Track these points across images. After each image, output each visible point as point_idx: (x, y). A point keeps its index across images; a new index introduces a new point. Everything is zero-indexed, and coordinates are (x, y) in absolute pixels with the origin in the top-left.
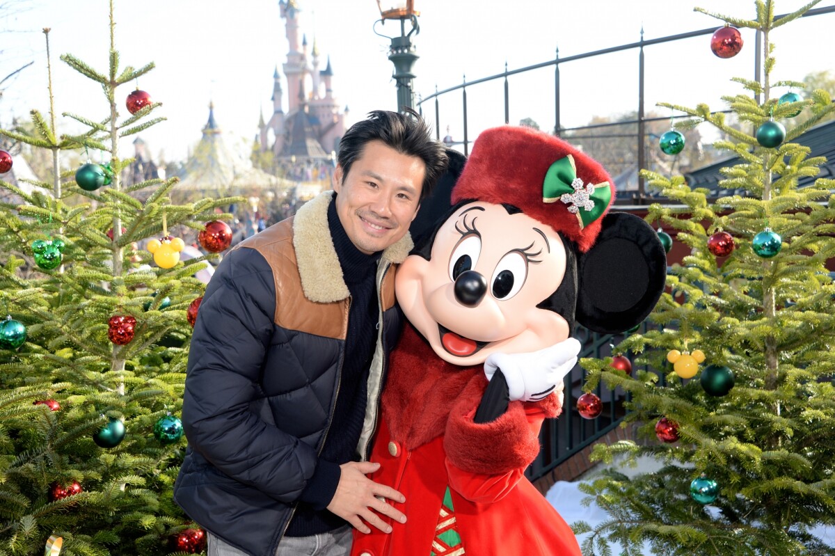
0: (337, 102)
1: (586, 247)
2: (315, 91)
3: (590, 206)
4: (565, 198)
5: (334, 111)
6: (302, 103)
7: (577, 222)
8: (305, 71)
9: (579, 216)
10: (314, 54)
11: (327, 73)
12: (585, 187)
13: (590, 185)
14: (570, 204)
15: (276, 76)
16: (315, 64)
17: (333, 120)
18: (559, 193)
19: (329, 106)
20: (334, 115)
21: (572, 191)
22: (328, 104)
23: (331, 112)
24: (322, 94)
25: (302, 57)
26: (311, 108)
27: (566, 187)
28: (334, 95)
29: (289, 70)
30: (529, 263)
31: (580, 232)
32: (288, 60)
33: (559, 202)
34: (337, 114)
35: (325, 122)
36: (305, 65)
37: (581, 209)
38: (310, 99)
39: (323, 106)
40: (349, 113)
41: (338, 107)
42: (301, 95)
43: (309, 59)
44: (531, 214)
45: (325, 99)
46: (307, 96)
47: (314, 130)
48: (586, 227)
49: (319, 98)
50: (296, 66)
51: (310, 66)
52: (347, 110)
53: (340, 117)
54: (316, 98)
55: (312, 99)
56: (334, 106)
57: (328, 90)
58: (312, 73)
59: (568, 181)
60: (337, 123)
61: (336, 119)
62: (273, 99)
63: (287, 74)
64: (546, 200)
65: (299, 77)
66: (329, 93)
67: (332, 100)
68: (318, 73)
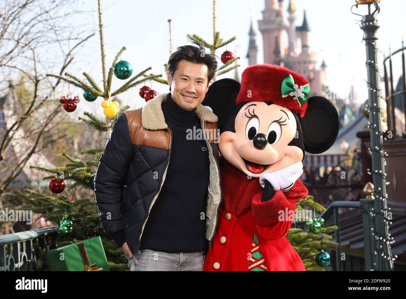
0: (315, 58)
1: (302, 116)
2: (291, 48)
3: (302, 96)
4: (291, 94)
5: (311, 67)
6: (277, 59)
7: (298, 104)
8: (281, 27)
9: (299, 102)
10: (290, 10)
11: (303, 29)
12: (299, 87)
13: (301, 86)
14: (294, 96)
15: (251, 33)
16: (291, 20)
17: (309, 76)
18: (289, 92)
19: (305, 62)
20: (310, 71)
21: (294, 90)
22: (305, 59)
23: (307, 68)
24: (298, 50)
25: (278, 14)
26: (286, 64)
27: (291, 89)
28: (310, 51)
29: (265, 27)
30: (282, 126)
31: (300, 108)
32: (264, 17)
33: (289, 96)
34: (314, 71)
36: (281, 20)
37: (299, 98)
38: (285, 55)
39: (299, 63)
40: (327, 69)
41: (314, 63)
42: (277, 51)
43: (285, 15)
44: (278, 104)
45: (301, 55)
46: (283, 53)
48: (302, 106)
50: (272, 22)
51: (286, 23)
52: (323, 65)
53: (316, 73)
54: (292, 54)
55: (288, 55)
56: (310, 62)
57: (305, 46)
58: (288, 29)
59: (291, 86)
60: (314, 79)
61: (312, 76)
62: (248, 56)
63: (263, 31)
64: (283, 96)
65: (275, 34)
66: (305, 49)
67: (308, 56)
68: (294, 29)
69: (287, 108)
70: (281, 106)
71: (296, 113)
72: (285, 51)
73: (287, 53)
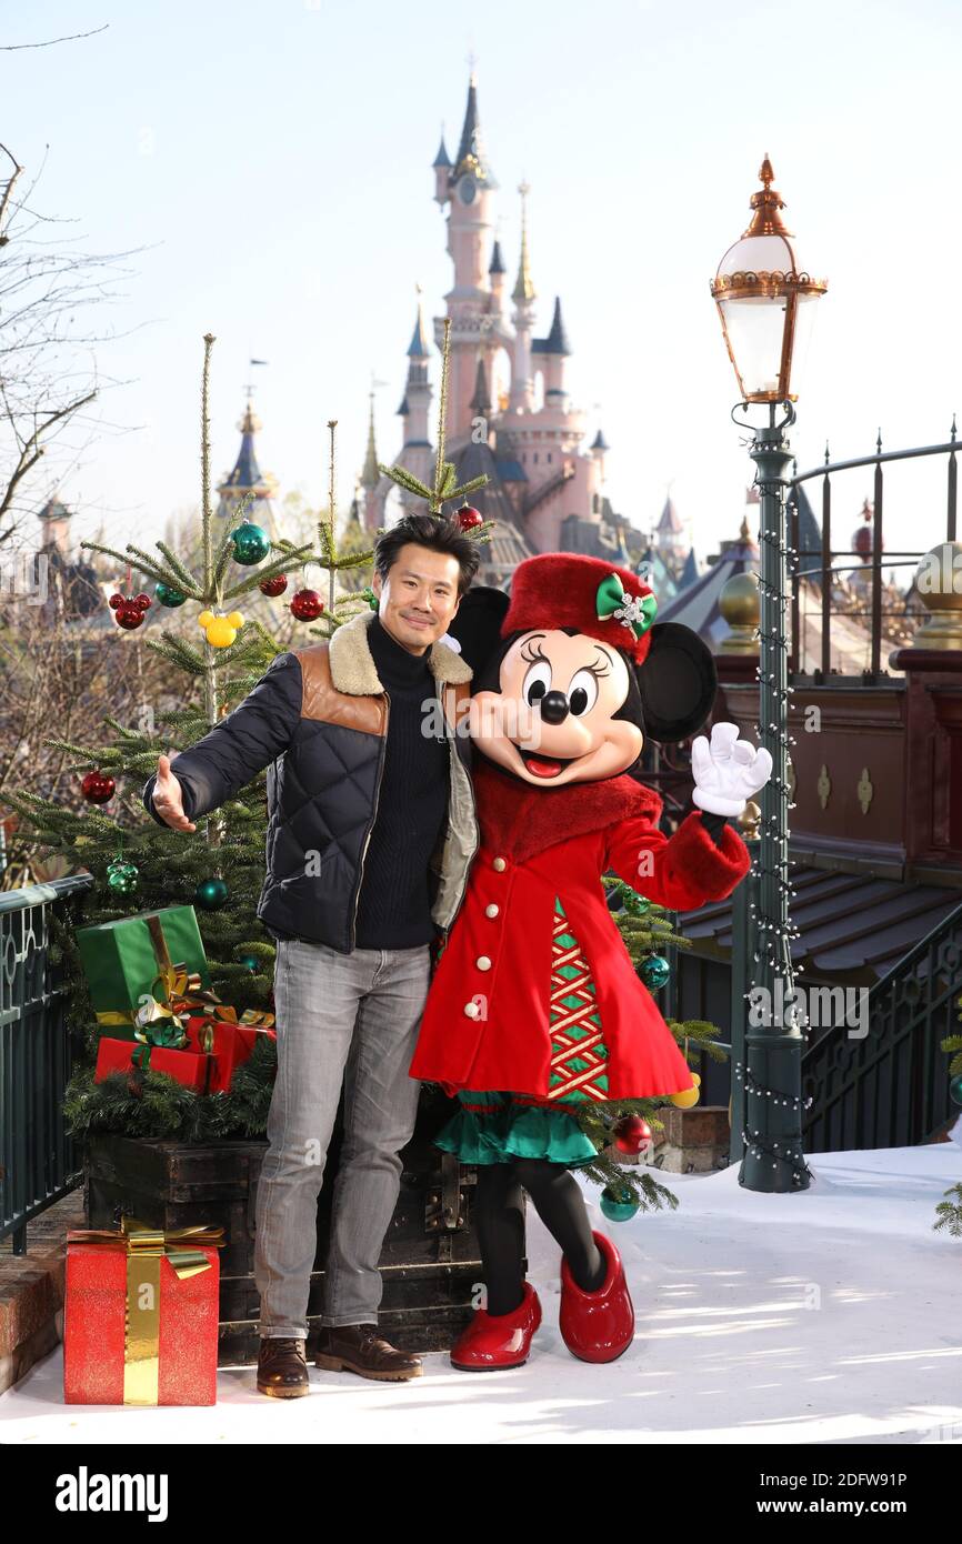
0: (576, 424)
1: (640, 660)
2: (517, 393)
3: (641, 619)
4: (618, 614)
5: (566, 448)
7: (632, 636)
8: (493, 340)
9: (633, 631)
10: (520, 295)
11: (552, 346)
12: (633, 601)
13: (638, 600)
14: (623, 619)
15: (416, 350)
16: (522, 323)
17: (563, 472)
18: (612, 610)
19: (551, 434)
20: (565, 457)
21: (623, 606)
22: (553, 426)
23: (558, 449)
24: (536, 402)
25: (489, 305)
26: (503, 437)
27: (617, 604)
28: (567, 405)
29: (451, 336)
30: (598, 678)
31: (635, 645)
32: (450, 310)
33: (613, 618)
34: (575, 459)
35: (539, 474)
36: (497, 322)
37: (634, 623)
38: (501, 411)
39: (537, 434)
40: (607, 455)
41: (576, 436)
42: (480, 403)
43: (507, 307)
44: (589, 634)
45: (543, 413)
46: (496, 405)
47: (507, 496)
48: (639, 640)
49: (527, 411)
50: (473, 326)
51: (509, 329)
52: (599, 444)
53: (578, 462)
54: (520, 411)
55: (509, 413)
56: (565, 435)
57: (553, 393)
58: (511, 347)
59: (618, 598)
60: (572, 477)
61: (568, 469)
62: (404, 410)
64: (601, 618)
65: (479, 357)
66: (554, 399)
67: (562, 417)
68: (527, 346)
69: (608, 642)
70: (596, 637)
71: (628, 653)
72: (501, 400)
73: (505, 407)
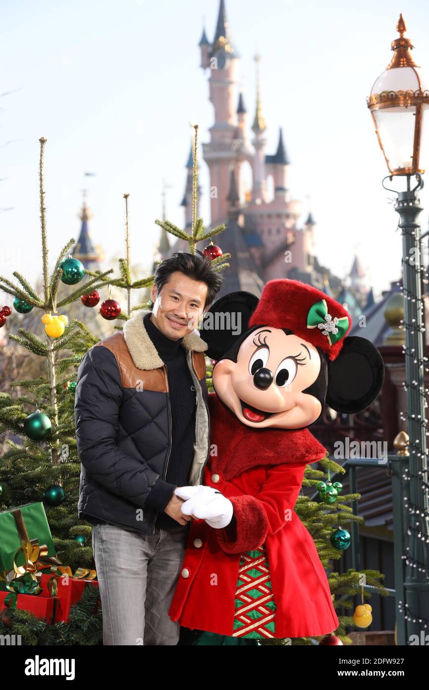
0: (295, 209)
1: (333, 358)
2: (256, 190)
3: (335, 331)
4: (320, 326)
5: (289, 224)
6: (233, 209)
7: (328, 341)
8: (240, 156)
9: (329, 338)
10: (256, 127)
11: (278, 160)
12: (332, 319)
13: (336, 319)
14: (324, 330)
15: (191, 164)
16: (258, 145)
17: (286, 239)
18: (317, 323)
19: (279, 216)
20: (288, 230)
21: (325, 322)
22: (280, 211)
23: (283, 225)
24: (269, 194)
25: (237, 134)
26: (248, 218)
27: (321, 319)
28: (288, 197)
29: (214, 155)
30: (298, 365)
31: (330, 347)
32: (212, 138)
33: (317, 328)
34: (294, 230)
35: (271, 242)
36: (242, 145)
37: (331, 333)
38: (247, 202)
39: (270, 216)
40: (315, 228)
41: (295, 217)
42: (233, 196)
43: (248, 135)
44: (299, 336)
45: (274, 203)
46: (243, 199)
47: (252, 257)
48: (333, 345)
49: (263, 202)
50: (227, 147)
51: (250, 149)
52: (310, 222)
53: (298, 234)
54: (258, 202)
55: (251, 203)
56: (288, 216)
57: (279, 189)
58: (252, 160)
59: (322, 315)
60: (293, 243)
61: (290, 238)
62: (184, 203)
63: (210, 162)
64: (309, 327)
65: (231, 167)
66: (280, 193)
67: (285, 205)
68: (262, 159)
69: (311, 343)
70: (303, 338)
71: (324, 353)
72: (247, 195)
73: (249, 199)
